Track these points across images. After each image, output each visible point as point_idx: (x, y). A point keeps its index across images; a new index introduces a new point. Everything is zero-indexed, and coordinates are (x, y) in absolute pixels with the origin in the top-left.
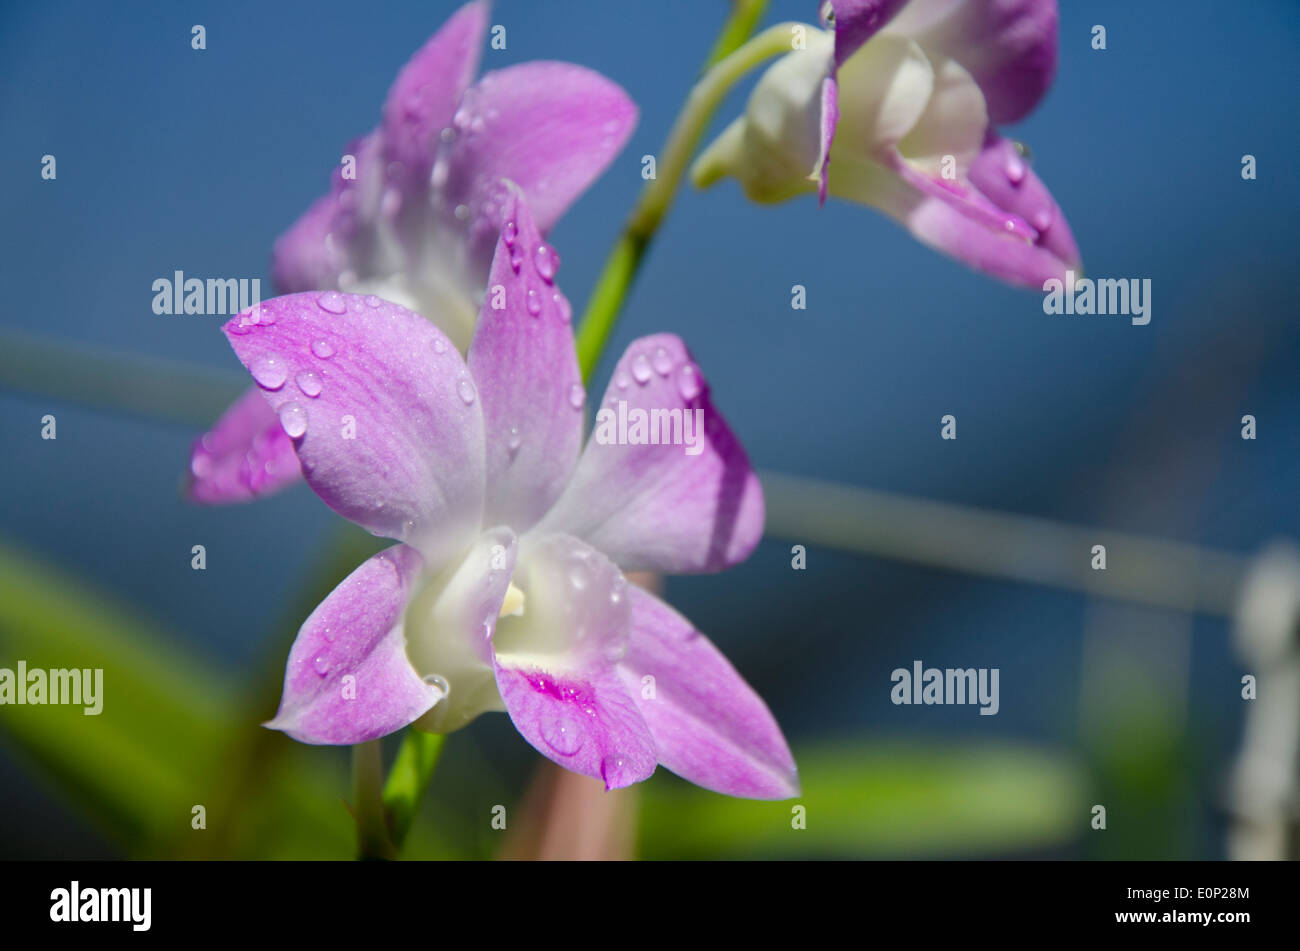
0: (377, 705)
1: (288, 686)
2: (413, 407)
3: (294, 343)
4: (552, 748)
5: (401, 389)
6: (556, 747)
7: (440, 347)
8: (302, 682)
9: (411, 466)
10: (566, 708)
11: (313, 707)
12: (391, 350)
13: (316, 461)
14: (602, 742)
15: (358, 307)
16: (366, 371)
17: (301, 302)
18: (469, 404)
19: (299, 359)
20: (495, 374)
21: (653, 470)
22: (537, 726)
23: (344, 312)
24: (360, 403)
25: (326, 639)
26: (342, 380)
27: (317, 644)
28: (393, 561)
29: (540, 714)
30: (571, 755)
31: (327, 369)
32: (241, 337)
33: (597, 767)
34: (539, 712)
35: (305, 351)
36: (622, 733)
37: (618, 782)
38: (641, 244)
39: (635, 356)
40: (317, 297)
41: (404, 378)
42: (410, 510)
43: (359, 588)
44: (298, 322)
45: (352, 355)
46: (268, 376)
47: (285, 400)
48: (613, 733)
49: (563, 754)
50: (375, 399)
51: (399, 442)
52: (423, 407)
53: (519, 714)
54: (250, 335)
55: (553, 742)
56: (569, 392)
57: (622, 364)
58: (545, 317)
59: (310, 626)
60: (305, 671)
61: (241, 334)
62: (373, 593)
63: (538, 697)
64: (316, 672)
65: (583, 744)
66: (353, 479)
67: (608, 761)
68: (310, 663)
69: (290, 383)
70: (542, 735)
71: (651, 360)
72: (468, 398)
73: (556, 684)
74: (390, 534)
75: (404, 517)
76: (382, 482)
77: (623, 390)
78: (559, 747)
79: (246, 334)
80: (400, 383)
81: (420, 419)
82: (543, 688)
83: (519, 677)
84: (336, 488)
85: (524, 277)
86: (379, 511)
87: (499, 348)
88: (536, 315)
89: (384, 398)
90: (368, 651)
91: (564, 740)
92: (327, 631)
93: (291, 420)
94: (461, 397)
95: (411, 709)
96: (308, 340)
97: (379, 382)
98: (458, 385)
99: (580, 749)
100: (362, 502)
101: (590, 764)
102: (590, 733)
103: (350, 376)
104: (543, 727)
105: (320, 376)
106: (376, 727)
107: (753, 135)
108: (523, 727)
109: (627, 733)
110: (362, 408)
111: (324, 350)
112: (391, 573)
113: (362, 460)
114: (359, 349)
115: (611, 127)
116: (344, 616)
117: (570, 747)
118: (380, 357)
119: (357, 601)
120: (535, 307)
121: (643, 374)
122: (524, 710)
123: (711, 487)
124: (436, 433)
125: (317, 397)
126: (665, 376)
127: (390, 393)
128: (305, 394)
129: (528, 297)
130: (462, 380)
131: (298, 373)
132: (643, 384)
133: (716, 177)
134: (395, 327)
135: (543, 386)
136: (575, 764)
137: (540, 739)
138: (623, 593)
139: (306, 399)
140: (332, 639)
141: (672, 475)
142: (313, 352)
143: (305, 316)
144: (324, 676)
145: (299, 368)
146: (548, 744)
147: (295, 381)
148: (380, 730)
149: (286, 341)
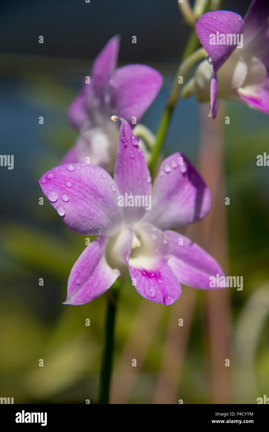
0: (97, 287)
1: (68, 291)
2: (98, 196)
3: (60, 184)
4: (148, 296)
5: (94, 192)
6: (149, 296)
7: (104, 176)
8: (72, 289)
9: (99, 215)
10: (152, 281)
11: (76, 295)
12: (90, 180)
13: (69, 222)
14: (163, 291)
15: (79, 168)
16: (82, 188)
17: (62, 168)
18: (115, 192)
19: (62, 189)
20: (122, 179)
21: (174, 197)
22: (143, 289)
23: (75, 170)
24: (81, 199)
25: (79, 273)
26: (75, 193)
27: (76, 275)
28: (98, 241)
29: (144, 285)
30: (154, 298)
31: (70, 190)
32: (44, 185)
33: (162, 300)
34: (144, 284)
35: (64, 186)
36: (169, 286)
37: (169, 303)
38: (171, 109)
39: (165, 165)
40: (66, 166)
41: (94, 188)
42: (100, 227)
43: (87, 254)
44: (61, 175)
45: (78, 184)
46: (52, 197)
47: (58, 205)
48: (167, 287)
49: (152, 298)
50: (86, 197)
51: (95, 208)
52: (101, 196)
53: (137, 286)
54: (47, 183)
55: (148, 294)
56: (146, 179)
57: (161, 168)
58: (137, 158)
59: (73, 270)
60: (73, 284)
61: (44, 184)
62: (92, 253)
63: (144, 278)
64: (76, 284)
65: (157, 293)
66: (81, 223)
67: (165, 297)
68: (74, 282)
69: (59, 199)
70: (145, 293)
71: (170, 165)
72: (114, 190)
73: (149, 273)
74: (96, 234)
75: (99, 229)
76: (90, 222)
77: (162, 176)
78: (150, 296)
79: (46, 183)
80: (93, 190)
81: (100, 199)
82: (145, 274)
83: (138, 272)
84: (77, 227)
85: (128, 148)
86: (90, 230)
87: (123, 171)
88: (133, 158)
89: (89, 196)
90: (92, 271)
91: (151, 293)
92: (79, 270)
93: (60, 211)
94: (112, 190)
95: (107, 285)
96: (64, 182)
97: (87, 191)
98: (111, 187)
99: (156, 295)
100: (85, 229)
101: (160, 299)
102: (160, 289)
103: (78, 191)
104: (145, 290)
105: (68, 194)
106: (97, 294)
107: (196, 85)
108: (139, 291)
109: (171, 285)
110: (82, 201)
111: (69, 184)
112: (97, 245)
113: (84, 217)
114: (80, 182)
115: (154, 85)
116: (83, 264)
117: (153, 295)
118: (86, 183)
119: (87, 258)
120: (133, 156)
121: (168, 169)
122: (139, 285)
123: (193, 198)
124: (106, 203)
125: (68, 201)
126: (175, 168)
127: (90, 194)
128: (64, 201)
129: (130, 154)
130: (112, 185)
131: (62, 194)
132: (168, 173)
133: (189, 95)
134: (90, 172)
135: (138, 179)
136: (155, 300)
137: (144, 294)
138: (167, 241)
139: (64, 203)
140: (80, 272)
141: (180, 197)
142: (66, 186)
143: (63, 173)
144: (79, 285)
145: (62, 193)
146: (147, 295)
147: (61, 197)
148: (98, 295)
149: (58, 184)
